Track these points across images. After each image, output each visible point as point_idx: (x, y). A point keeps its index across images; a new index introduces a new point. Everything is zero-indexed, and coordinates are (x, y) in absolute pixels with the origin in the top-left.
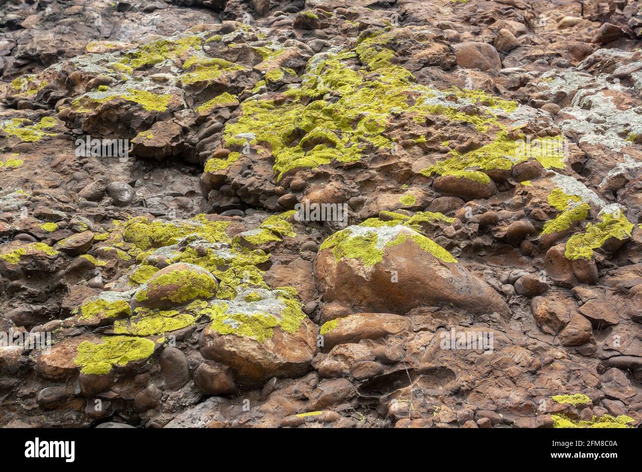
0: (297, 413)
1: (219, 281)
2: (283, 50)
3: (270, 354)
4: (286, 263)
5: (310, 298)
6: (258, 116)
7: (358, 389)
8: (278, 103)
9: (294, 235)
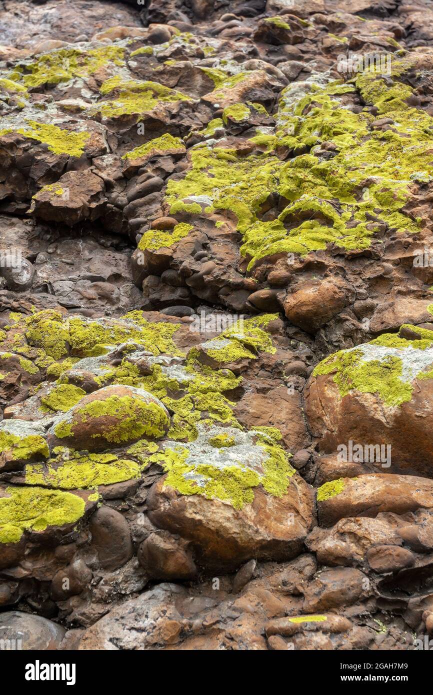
0: (286, 615)
1: (172, 413)
2: (244, 74)
3: (250, 526)
4: (263, 391)
5: (300, 445)
6: (214, 171)
7: (377, 587)
8: (242, 154)
9: (274, 351)
